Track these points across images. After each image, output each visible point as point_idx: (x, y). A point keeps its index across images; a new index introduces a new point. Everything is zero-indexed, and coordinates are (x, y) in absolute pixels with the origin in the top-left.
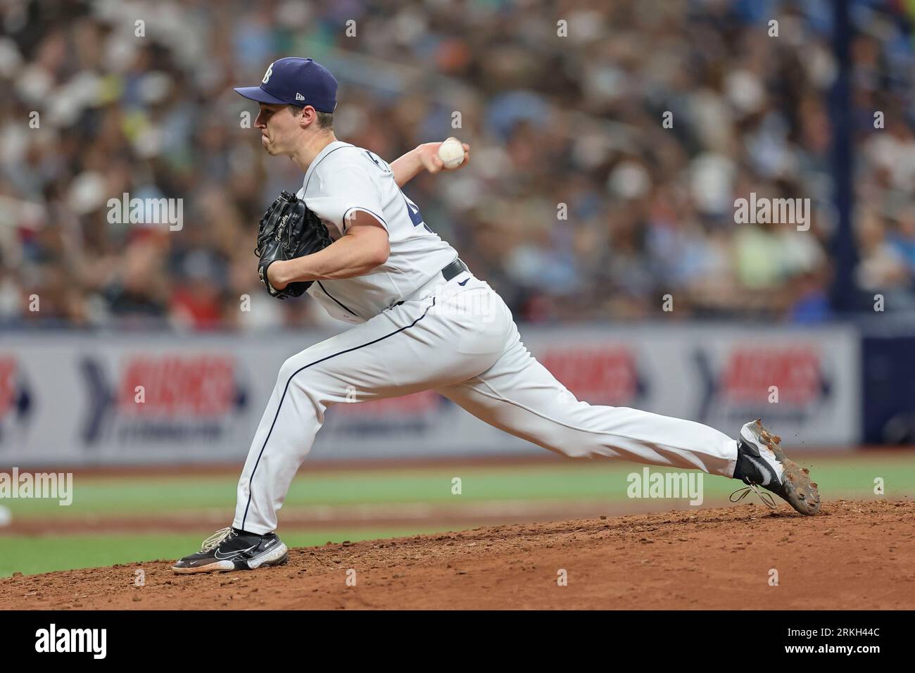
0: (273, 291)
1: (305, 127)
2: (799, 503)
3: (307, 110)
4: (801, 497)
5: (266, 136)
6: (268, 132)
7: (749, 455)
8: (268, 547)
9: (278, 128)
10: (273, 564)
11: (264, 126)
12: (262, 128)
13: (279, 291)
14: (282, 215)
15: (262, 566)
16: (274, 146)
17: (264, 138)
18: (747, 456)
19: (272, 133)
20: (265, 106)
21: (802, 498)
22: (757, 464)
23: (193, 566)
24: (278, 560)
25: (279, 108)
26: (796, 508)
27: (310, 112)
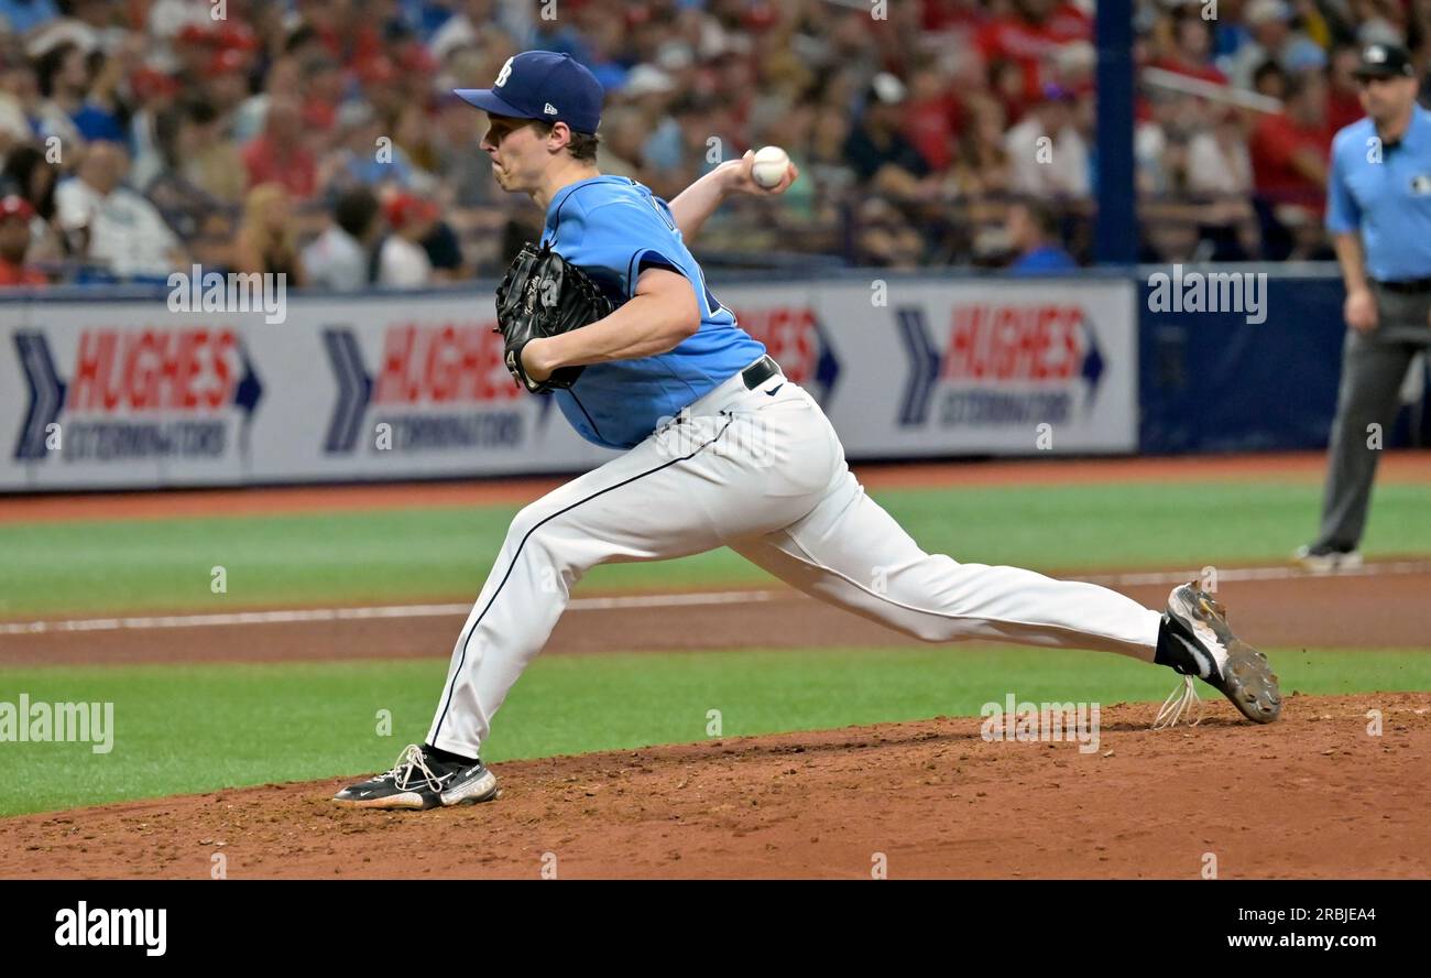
0: (532, 385)
1: (554, 152)
2: (1248, 707)
3: (558, 128)
4: (1250, 698)
5: (499, 164)
6: (501, 157)
7: (1180, 635)
8: (470, 777)
9: (515, 152)
10: (476, 800)
11: (494, 148)
12: (491, 150)
13: (541, 384)
14: (531, 277)
15: (461, 803)
16: (510, 178)
17: (497, 168)
18: (1177, 636)
19: (507, 159)
20: (496, 121)
21: (1252, 700)
22: (1191, 648)
23: (365, 798)
24: (484, 796)
25: (519, 123)
26: (1244, 713)
27: (561, 132)
